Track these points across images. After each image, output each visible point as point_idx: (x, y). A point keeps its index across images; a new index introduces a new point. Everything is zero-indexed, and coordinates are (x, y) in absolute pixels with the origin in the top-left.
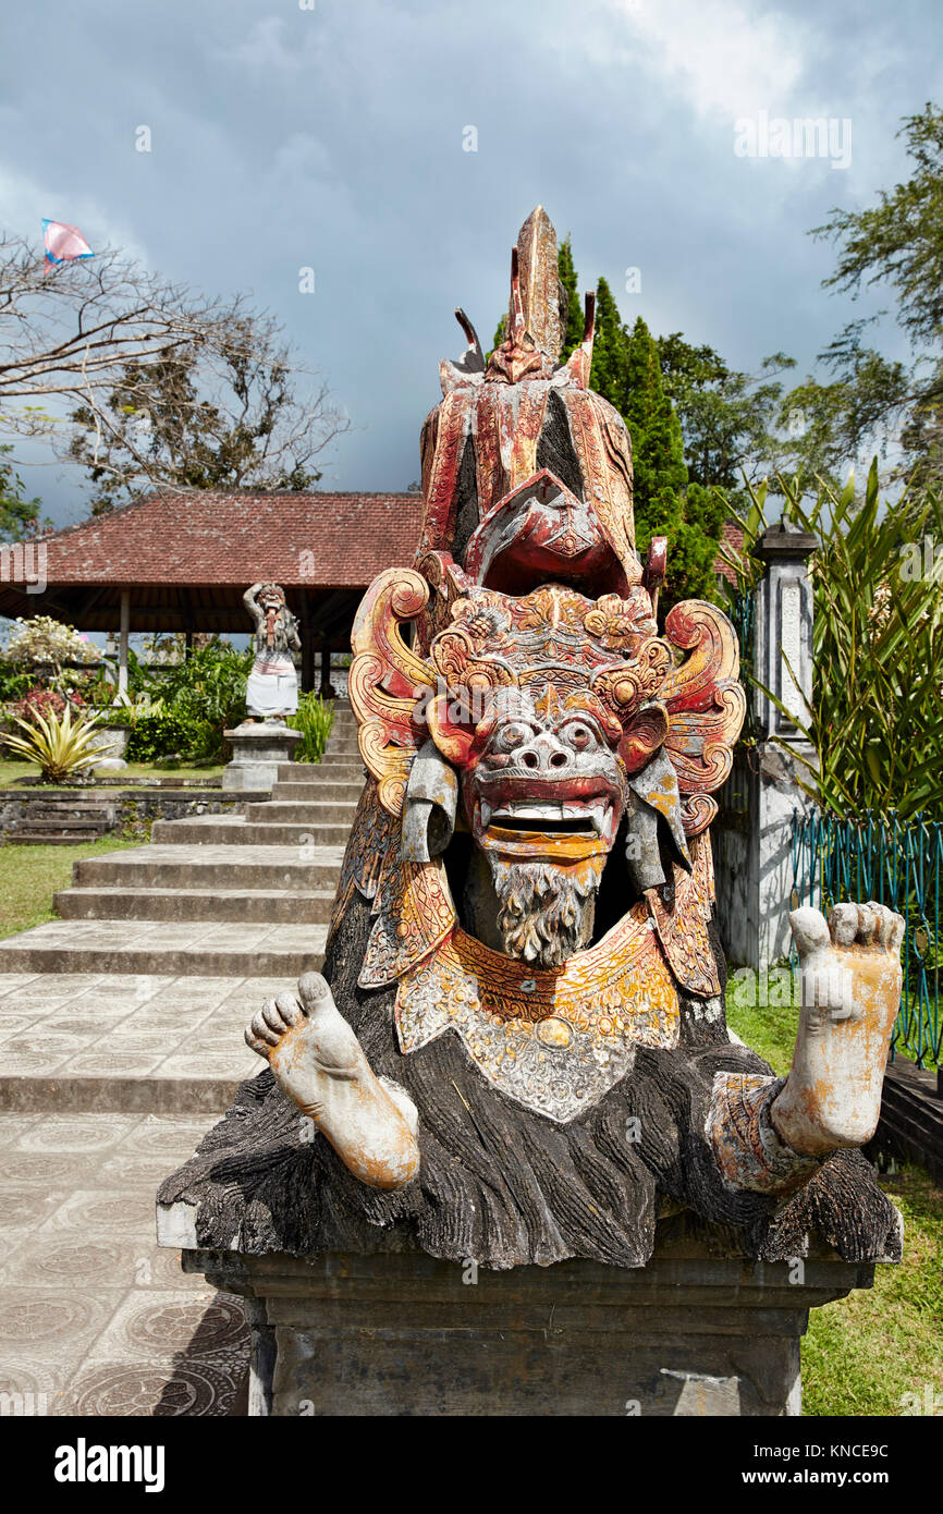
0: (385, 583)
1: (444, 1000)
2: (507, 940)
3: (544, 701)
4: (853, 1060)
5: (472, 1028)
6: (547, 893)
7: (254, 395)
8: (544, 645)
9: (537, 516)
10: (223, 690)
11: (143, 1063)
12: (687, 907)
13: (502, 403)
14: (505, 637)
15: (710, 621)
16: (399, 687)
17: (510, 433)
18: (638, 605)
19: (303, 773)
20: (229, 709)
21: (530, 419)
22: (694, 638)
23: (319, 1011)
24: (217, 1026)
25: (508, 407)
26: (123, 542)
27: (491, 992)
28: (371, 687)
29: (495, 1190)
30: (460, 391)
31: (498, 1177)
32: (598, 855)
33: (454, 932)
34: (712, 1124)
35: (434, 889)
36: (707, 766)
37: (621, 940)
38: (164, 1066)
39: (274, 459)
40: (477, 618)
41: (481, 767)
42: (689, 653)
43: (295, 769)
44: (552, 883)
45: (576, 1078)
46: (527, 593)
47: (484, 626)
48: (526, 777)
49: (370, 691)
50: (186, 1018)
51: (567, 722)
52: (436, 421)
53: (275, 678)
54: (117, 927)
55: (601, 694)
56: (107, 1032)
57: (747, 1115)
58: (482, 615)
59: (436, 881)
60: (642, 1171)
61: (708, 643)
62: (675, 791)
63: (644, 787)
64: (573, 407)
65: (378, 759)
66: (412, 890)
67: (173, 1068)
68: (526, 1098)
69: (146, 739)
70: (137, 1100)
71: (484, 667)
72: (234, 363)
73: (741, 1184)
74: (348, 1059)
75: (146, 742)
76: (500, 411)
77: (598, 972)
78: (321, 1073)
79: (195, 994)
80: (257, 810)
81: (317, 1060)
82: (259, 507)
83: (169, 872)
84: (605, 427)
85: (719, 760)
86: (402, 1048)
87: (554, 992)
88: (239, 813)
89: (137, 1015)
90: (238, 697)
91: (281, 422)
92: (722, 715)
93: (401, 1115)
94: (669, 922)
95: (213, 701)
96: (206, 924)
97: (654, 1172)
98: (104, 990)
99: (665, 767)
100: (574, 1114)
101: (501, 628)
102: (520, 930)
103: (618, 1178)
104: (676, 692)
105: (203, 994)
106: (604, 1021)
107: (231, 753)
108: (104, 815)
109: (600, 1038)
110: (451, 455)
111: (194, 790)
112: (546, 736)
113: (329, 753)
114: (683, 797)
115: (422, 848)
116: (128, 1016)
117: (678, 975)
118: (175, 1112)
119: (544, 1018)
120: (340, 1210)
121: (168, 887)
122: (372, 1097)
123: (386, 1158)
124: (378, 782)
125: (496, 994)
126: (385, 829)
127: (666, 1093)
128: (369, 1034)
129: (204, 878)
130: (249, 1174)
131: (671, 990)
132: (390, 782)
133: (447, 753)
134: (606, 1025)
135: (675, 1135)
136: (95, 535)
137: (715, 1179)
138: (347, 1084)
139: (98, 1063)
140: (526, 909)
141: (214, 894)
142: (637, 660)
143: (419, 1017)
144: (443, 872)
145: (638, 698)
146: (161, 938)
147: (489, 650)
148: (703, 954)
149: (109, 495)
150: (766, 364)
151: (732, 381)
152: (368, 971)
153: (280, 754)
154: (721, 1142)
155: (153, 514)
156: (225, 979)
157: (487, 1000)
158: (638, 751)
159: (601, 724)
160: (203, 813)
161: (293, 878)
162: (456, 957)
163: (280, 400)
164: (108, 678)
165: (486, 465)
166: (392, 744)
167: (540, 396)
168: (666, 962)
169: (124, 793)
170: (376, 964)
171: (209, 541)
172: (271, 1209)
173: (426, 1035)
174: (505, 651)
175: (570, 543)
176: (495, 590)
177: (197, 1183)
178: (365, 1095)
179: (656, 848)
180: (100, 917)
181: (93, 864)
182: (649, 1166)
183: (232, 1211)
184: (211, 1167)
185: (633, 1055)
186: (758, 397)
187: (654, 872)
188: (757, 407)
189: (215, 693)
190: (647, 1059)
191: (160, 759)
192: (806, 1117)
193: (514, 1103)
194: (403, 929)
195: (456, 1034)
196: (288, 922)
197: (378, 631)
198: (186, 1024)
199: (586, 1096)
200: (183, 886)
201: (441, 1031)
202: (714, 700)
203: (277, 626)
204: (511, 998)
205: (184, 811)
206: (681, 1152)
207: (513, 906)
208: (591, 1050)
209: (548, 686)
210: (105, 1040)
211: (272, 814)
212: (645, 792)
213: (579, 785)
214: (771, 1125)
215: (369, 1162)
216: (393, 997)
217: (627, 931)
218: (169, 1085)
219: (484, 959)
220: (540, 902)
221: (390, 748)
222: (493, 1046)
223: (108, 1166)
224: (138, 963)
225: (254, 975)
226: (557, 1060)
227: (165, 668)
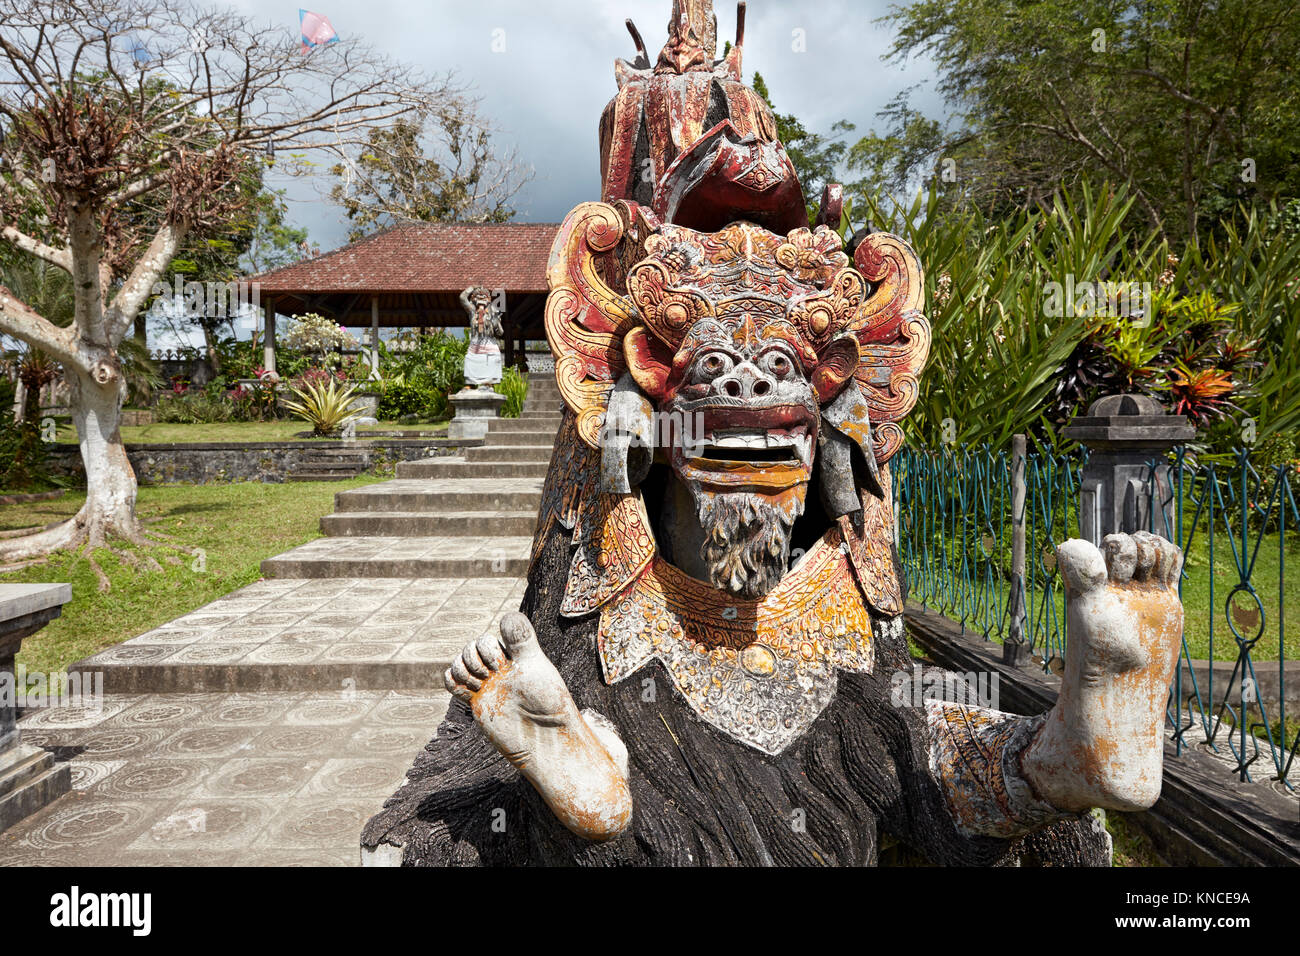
0: (579, 216)
1: (647, 630)
2: (713, 571)
3: (742, 330)
4: (1138, 713)
5: (677, 658)
6: (753, 522)
7: (466, 154)
8: (740, 275)
9: (728, 151)
10: (448, 365)
11: (385, 650)
12: (874, 532)
13: (672, 90)
14: (700, 270)
15: (898, 254)
16: (595, 322)
17: (679, 116)
18: (828, 238)
19: (507, 425)
20: (452, 380)
21: (696, 105)
22: (882, 271)
23: (523, 654)
24: (444, 618)
25: (677, 94)
26: (371, 261)
27: (693, 620)
28: (567, 321)
29: (711, 835)
30: (632, 84)
31: (714, 820)
32: (801, 483)
33: (655, 560)
34: (938, 760)
35: (633, 519)
36: (894, 396)
37: (816, 566)
38: (402, 651)
39: (479, 201)
40: (670, 252)
41: (679, 398)
42: (876, 286)
43: (501, 422)
44: (758, 513)
45: (784, 706)
46: (717, 229)
47: (678, 260)
48: (729, 405)
49: (567, 326)
50: (420, 612)
51: (766, 351)
52: (613, 110)
53: (485, 356)
54: (368, 541)
55: (798, 324)
56: (359, 624)
57: (984, 758)
58: (675, 250)
59: (635, 511)
60: (863, 810)
61: (895, 276)
62: (866, 420)
63: (836, 417)
64: (732, 96)
65: (575, 392)
66: (611, 520)
67: (409, 653)
68: (735, 730)
69: (393, 403)
70: (381, 680)
71: (680, 298)
72: (449, 129)
73: (977, 830)
74: (555, 705)
75: (394, 405)
76: (670, 97)
77: (797, 597)
78: (526, 720)
79: (427, 592)
80: (474, 452)
81: (522, 706)
82: (471, 235)
83: (408, 500)
84: (758, 114)
85: (906, 389)
86: (606, 677)
87: (755, 619)
88: (460, 455)
89: (383, 610)
90: (459, 372)
91: (486, 173)
92: (908, 345)
93: (611, 759)
94: (860, 546)
95: (441, 374)
96: (436, 538)
97: (874, 809)
98: (357, 590)
99: (857, 396)
100: (784, 746)
101: (694, 262)
102: (725, 561)
103: (840, 820)
104: (864, 324)
105: (433, 592)
106: (805, 647)
107: (454, 412)
108: (361, 459)
109: (802, 664)
110: (626, 139)
111: (427, 439)
112: (746, 364)
113: (525, 411)
114: (873, 425)
115: (622, 479)
116: (375, 612)
117: (869, 596)
118: (411, 689)
119: (747, 645)
120: (548, 848)
121: (407, 510)
122: (581, 743)
123: (597, 811)
124: (576, 415)
125: (698, 622)
126: (583, 461)
127: (874, 720)
128: (572, 663)
129: (434, 504)
130: (455, 811)
131: (862, 610)
132: (589, 415)
133: (644, 385)
134: (808, 651)
135: (893, 769)
136: (351, 256)
137: (947, 823)
138: (554, 731)
139: (350, 650)
140: (732, 540)
141: (442, 516)
142: (832, 290)
143: (623, 647)
144: (642, 502)
145: (832, 328)
146: (402, 549)
147: (684, 282)
148: (889, 575)
149: (362, 228)
150: (834, 128)
151: (810, 140)
152: (570, 600)
153: (490, 412)
154: (953, 784)
155: (394, 240)
156: (451, 580)
157: (690, 628)
158: (831, 381)
159: (798, 353)
160: (435, 455)
161: (501, 503)
162: (658, 586)
163: (484, 157)
164: (365, 360)
165: (658, 146)
166: (589, 378)
167: (704, 85)
168: (858, 585)
169: (376, 442)
170: (578, 593)
171: (434, 260)
172: (478, 850)
173: (630, 665)
174: (701, 282)
175: (761, 177)
176: (687, 226)
177: (402, 823)
178: (574, 740)
179: (851, 476)
180: (356, 535)
181: (350, 495)
182: (868, 803)
183: (439, 851)
184: (417, 804)
185: (835, 680)
186: (828, 152)
187: (849, 499)
188: (828, 159)
189: (441, 368)
190: (849, 682)
191: (403, 417)
192: (1082, 779)
193: (722, 735)
194: (604, 558)
195: (661, 664)
196: (498, 535)
197: (574, 265)
198: (420, 617)
199: (795, 726)
200: (418, 510)
201: (646, 661)
202: (900, 332)
203: (486, 317)
204: (713, 626)
205: (420, 454)
206: (904, 788)
207: (719, 536)
208: (795, 676)
209: (746, 317)
210: (356, 632)
211: (485, 455)
212: (837, 421)
213: (783, 412)
214: (1021, 774)
215: (580, 814)
216: (596, 626)
217: (820, 557)
218: (406, 667)
219: (685, 588)
220: (745, 533)
221: (588, 382)
222: (699, 676)
223: (357, 736)
224: (384, 570)
225: (472, 576)
226: (763, 688)
227: (406, 353)
